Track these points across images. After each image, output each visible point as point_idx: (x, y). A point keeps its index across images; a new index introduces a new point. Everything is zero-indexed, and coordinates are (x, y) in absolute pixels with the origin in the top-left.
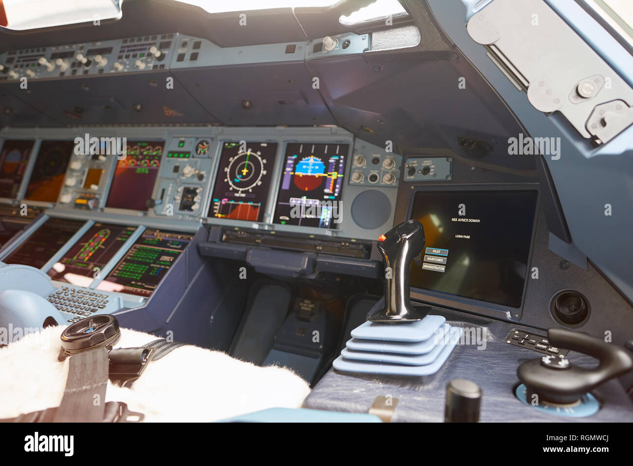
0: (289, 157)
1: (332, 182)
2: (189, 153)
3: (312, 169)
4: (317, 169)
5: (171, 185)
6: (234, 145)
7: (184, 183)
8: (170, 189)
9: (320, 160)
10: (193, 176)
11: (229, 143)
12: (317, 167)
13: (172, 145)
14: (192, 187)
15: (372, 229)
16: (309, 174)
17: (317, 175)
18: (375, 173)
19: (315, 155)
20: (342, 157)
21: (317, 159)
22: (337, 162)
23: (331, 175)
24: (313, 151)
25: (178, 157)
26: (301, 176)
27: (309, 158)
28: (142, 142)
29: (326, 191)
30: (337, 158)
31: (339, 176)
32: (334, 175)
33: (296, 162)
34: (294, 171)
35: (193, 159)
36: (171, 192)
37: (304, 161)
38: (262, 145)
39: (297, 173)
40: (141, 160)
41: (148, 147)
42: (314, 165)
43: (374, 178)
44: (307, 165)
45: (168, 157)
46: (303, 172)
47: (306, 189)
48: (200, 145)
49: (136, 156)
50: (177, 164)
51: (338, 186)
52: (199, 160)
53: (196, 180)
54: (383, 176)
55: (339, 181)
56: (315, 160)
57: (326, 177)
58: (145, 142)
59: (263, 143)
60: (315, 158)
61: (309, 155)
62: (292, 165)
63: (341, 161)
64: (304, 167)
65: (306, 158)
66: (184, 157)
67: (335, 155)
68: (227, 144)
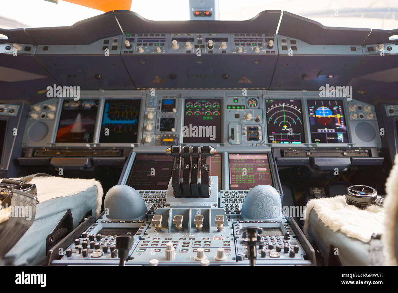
0: (310, 107)
1: (339, 120)
2: (244, 106)
3: (325, 113)
4: (327, 114)
5: (238, 126)
6: (272, 101)
7: (246, 124)
8: (238, 128)
9: (328, 108)
10: (252, 120)
11: (269, 100)
12: (328, 112)
13: (229, 101)
14: (252, 126)
15: (369, 141)
16: (324, 116)
17: (329, 116)
18: (362, 114)
19: (325, 105)
20: (340, 107)
21: (326, 108)
22: (338, 109)
23: (336, 116)
24: (322, 104)
25: (236, 108)
26: (320, 117)
27: (321, 107)
28: (201, 100)
29: (337, 124)
30: (337, 107)
31: (341, 116)
32: (339, 116)
33: (315, 110)
34: (315, 114)
35: (247, 110)
36: (239, 130)
37: (319, 109)
38: (291, 101)
39: (317, 116)
40: (204, 111)
41: (207, 103)
42: (326, 111)
43: (362, 116)
44: (322, 111)
45: (228, 108)
46: (321, 115)
47: (325, 124)
48: (249, 101)
49: (199, 108)
50: (237, 113)
51: (342, 121)
52: (253, 110)
53: (254, 122)
54: (366, 115)
55: (342, 119)
56: (325, 109)
57: (334, 117)
58: (204, 100)
59: (291, 100)
60: (325, 107)
61: (321, 106)
62: (313, 112)
63: (340, 109)
64: (320, 112)
65: (320, 108)
66: (241, 108)
67: (336, 105)
68: (267, 101)
